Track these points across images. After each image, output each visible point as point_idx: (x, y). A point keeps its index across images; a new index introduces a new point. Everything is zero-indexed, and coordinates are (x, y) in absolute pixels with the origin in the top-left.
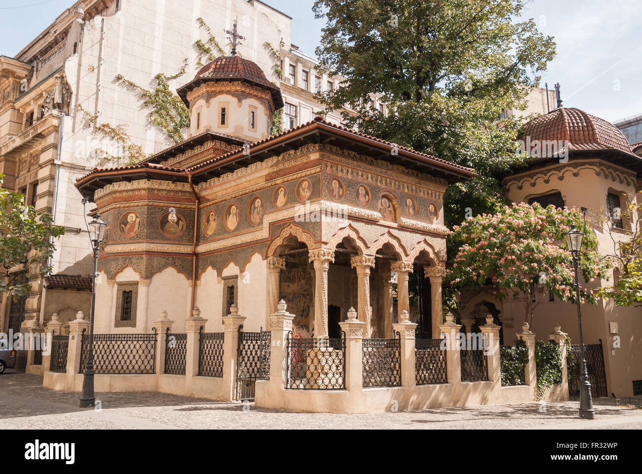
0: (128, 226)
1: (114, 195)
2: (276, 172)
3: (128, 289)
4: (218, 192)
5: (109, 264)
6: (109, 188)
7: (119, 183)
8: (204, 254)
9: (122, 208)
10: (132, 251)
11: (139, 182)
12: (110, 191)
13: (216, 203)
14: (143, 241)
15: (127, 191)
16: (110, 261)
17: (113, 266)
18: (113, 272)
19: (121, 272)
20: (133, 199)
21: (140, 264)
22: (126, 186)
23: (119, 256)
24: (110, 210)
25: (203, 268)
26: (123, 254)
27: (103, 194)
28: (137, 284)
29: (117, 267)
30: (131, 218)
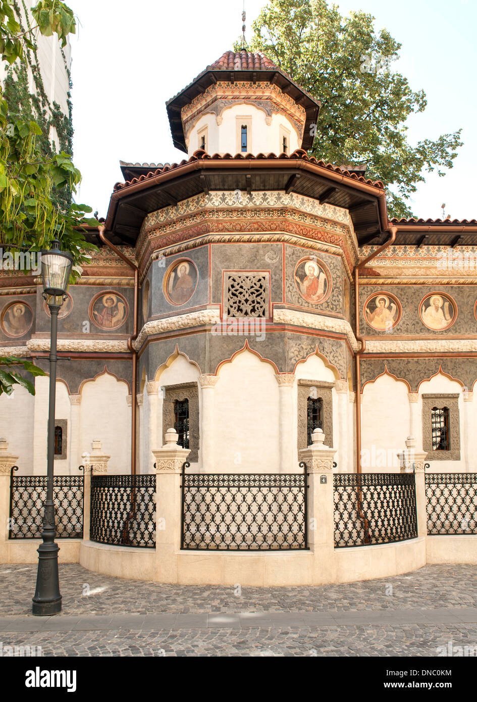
0: (306, 283)
1: (289, 217)
3: (314, 394)
4: (408, 268)
5: (285, 344)
6: (279, 198)
7: (301, 197)
8: (375, 355)
9: (300, 245)
10: (326, 329)
11: (335, 209)
12: (282, 206)
13: (399, 284)
14: (340, 315)
15: (315, 217)
16: (286, 339)
17: (293, 350)
18: (293, 361)
19: (304, 362)
20: (319, 235)
21: (338, 355)
22: (314, 207)
23: (303, 332)
24: (269, 240)
25: (371, 376)
26: (310, 331)
27: (250, 205)
28: (330, 388)
29: (299, 351)
30: (311, 268)
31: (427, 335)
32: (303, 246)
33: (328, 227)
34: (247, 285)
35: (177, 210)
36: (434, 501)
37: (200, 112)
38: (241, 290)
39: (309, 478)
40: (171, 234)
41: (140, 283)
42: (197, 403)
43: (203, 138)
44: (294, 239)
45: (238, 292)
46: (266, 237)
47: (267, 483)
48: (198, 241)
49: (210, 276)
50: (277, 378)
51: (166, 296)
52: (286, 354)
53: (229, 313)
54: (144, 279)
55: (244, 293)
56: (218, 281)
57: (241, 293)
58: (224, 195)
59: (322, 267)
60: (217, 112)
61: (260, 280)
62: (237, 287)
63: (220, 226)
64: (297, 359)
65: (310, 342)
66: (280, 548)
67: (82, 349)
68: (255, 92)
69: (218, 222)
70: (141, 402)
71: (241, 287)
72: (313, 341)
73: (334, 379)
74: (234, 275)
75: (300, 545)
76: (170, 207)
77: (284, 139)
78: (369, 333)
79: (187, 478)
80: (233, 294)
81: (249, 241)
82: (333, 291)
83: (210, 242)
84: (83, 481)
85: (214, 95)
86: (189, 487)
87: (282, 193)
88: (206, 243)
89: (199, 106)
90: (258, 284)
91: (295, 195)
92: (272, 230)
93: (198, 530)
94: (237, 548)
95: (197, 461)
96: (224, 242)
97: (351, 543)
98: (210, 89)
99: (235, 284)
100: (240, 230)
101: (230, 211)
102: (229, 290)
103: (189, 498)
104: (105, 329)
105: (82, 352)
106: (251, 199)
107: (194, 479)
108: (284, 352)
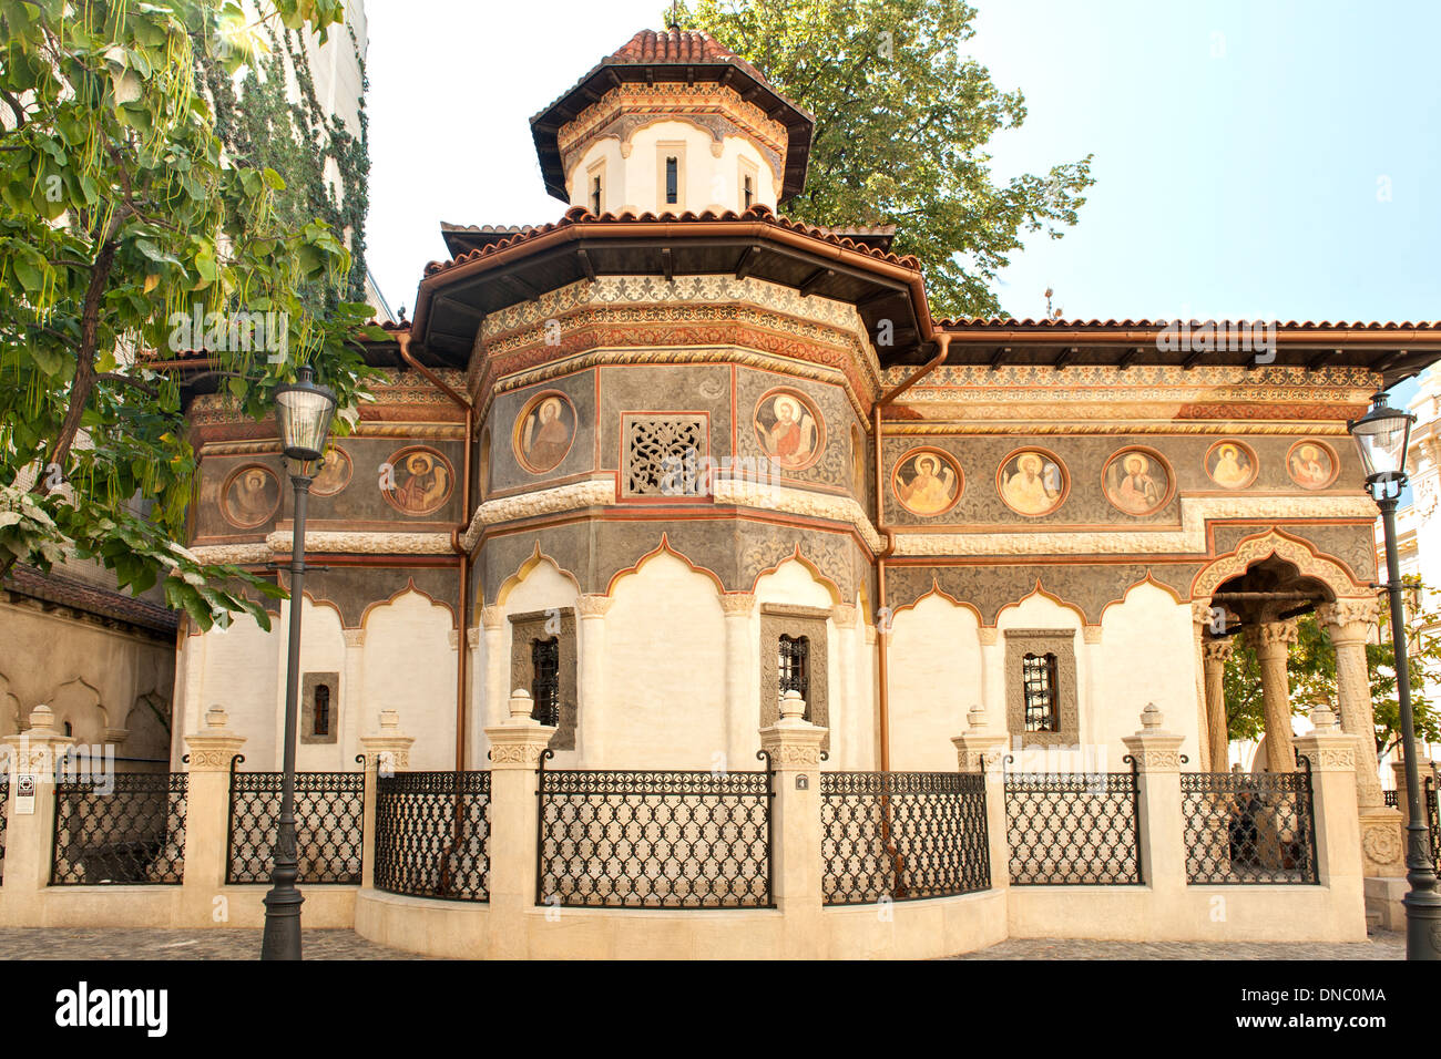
0: (777, 434)
1: (742, 319)
2: (1224, 405)
3: (793, 629)
4: (975, 405)
5: (735, 541)
6: (724, 287)
7: (764, 284)
8: (914, 560)
9: (764, 367)
10: (814, 514)
11: (830, 305)
12: (730, 300)
13: (958, 433)
14: (840, 490)
15: (792, 320)
16: (738, 533)
17: (750, 549)
18: (751, 572)
19: (772, 572)
20: (801, 351)
21: (837, 559)
22: (789, 301)
23: (771, 520)
24: (706, 360)
25: (907, 597)
26: (783, 518)
27: (672, 299)
28: (824, 619)
29: (763, 554)
30: (787, 408)
31: (1012, 523)
32: (771, 369)
33: (818, 336)
34: (666, 437)
35: (539, 309)
36: (1023, 823)
37: (591, 135)
38: (654, 446)
39: (776, 780)
40: (528, 349)
41: (475, 433)
42: (574, 644)
43: (598, 181)
44: (753, 358)
45: (650, 449)
46: (700, 354)
47: (697, 788)
48: (576, 362)
49: (597, 422)
50: (720, 601)
51: (519, 455)
52: (738, 559)
53: (632, 487)
54: (481, 427)
55: (661, 451)
56: (612, 432)
57: (654, 452)
58: (623, 282)
59: (807, 406)
60: (622, 135)
61: (689, 429)
62: (648, 441)
63: (617, 335)
64: (759, 567)
65: (784, 538)
66: (721, 906)
67: (367, 548)
68: (691, 101)
69: (613, 329)
70: (476, 642)
71: (656, 441)
72: (790, 535)
73: (831, 603)
74: (643, 420)
75: (759, 900)
76: (526, 303)
77: (748, 180)
78: (903, 521)
79: (548, 777)
80: (640, 453)
81: (670, 361)
82: (828, 447)
83: (597, 363)
84: (363, 782)
85: (617, 107)
86: (552, 793)
87: (730, 278)
88: (591, 365)
89: (590, 126)
90: (687, 436)
91: (753, 281)
92: (711, 342)
93: (568, 871)
94: (639, 903)
95: (573, 749)
96: (624, 362)
97: (856, 896)
98: (608, 95)
99: (644, 436)
100: (654, 342)
101: (635, 309)
102: (633, 446)
103: (551, 813)
104: (410, 513)
105: (367, 554)
106: (673, 289)
107: (561, 779)
108: (734, 555)
